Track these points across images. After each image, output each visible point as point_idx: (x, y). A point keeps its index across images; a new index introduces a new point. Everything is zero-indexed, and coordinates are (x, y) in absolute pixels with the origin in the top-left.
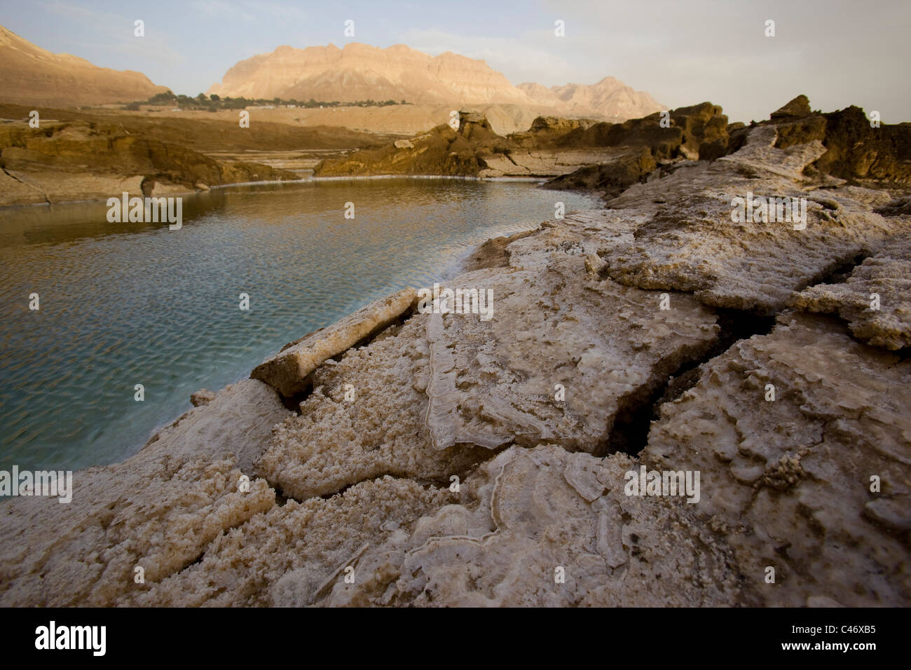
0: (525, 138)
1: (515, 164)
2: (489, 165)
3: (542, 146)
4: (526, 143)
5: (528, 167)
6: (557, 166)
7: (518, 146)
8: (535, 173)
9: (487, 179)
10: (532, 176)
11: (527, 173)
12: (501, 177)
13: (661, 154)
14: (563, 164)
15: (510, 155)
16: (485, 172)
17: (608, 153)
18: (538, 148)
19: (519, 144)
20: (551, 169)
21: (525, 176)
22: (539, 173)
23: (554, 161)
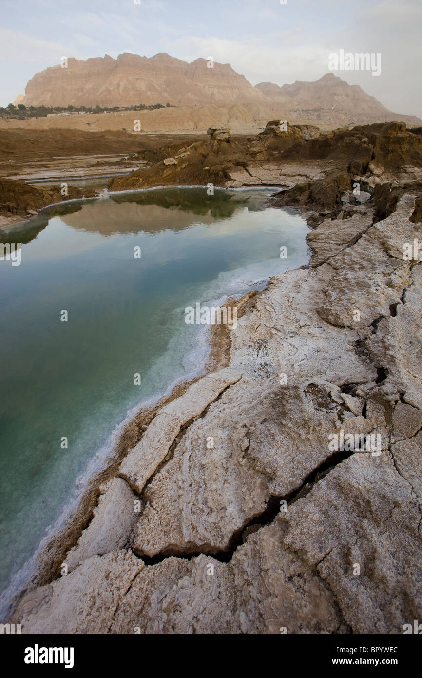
0: (259, 152)
1: (251, 175)
2: (232, 177)
3: (271, 158)
4: (259, 157)
5: (261, 177)
6: (282, 176)
7: (253, 159)
8: (265, 182)
9: (231, 189)
10: (264, 185)
11: (260, 182)
12: (240, 187)
13: (355, 171)
14: (285, 175)
15: (247, 168)
16: (229, 184)
17: (317, 166)
18: (268, 161)
19: (254, 157)
20: (277, 178)
21: (258, 185)
22: (268, 183)
23: (279, 172)
